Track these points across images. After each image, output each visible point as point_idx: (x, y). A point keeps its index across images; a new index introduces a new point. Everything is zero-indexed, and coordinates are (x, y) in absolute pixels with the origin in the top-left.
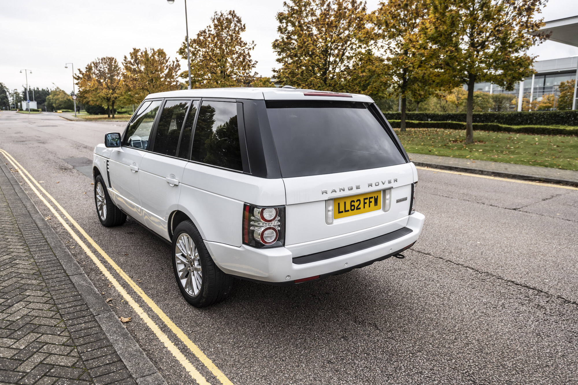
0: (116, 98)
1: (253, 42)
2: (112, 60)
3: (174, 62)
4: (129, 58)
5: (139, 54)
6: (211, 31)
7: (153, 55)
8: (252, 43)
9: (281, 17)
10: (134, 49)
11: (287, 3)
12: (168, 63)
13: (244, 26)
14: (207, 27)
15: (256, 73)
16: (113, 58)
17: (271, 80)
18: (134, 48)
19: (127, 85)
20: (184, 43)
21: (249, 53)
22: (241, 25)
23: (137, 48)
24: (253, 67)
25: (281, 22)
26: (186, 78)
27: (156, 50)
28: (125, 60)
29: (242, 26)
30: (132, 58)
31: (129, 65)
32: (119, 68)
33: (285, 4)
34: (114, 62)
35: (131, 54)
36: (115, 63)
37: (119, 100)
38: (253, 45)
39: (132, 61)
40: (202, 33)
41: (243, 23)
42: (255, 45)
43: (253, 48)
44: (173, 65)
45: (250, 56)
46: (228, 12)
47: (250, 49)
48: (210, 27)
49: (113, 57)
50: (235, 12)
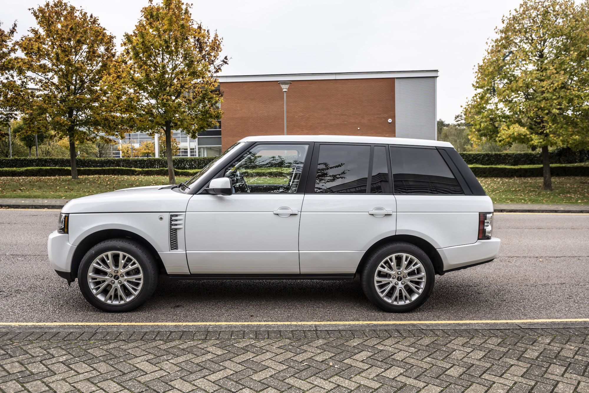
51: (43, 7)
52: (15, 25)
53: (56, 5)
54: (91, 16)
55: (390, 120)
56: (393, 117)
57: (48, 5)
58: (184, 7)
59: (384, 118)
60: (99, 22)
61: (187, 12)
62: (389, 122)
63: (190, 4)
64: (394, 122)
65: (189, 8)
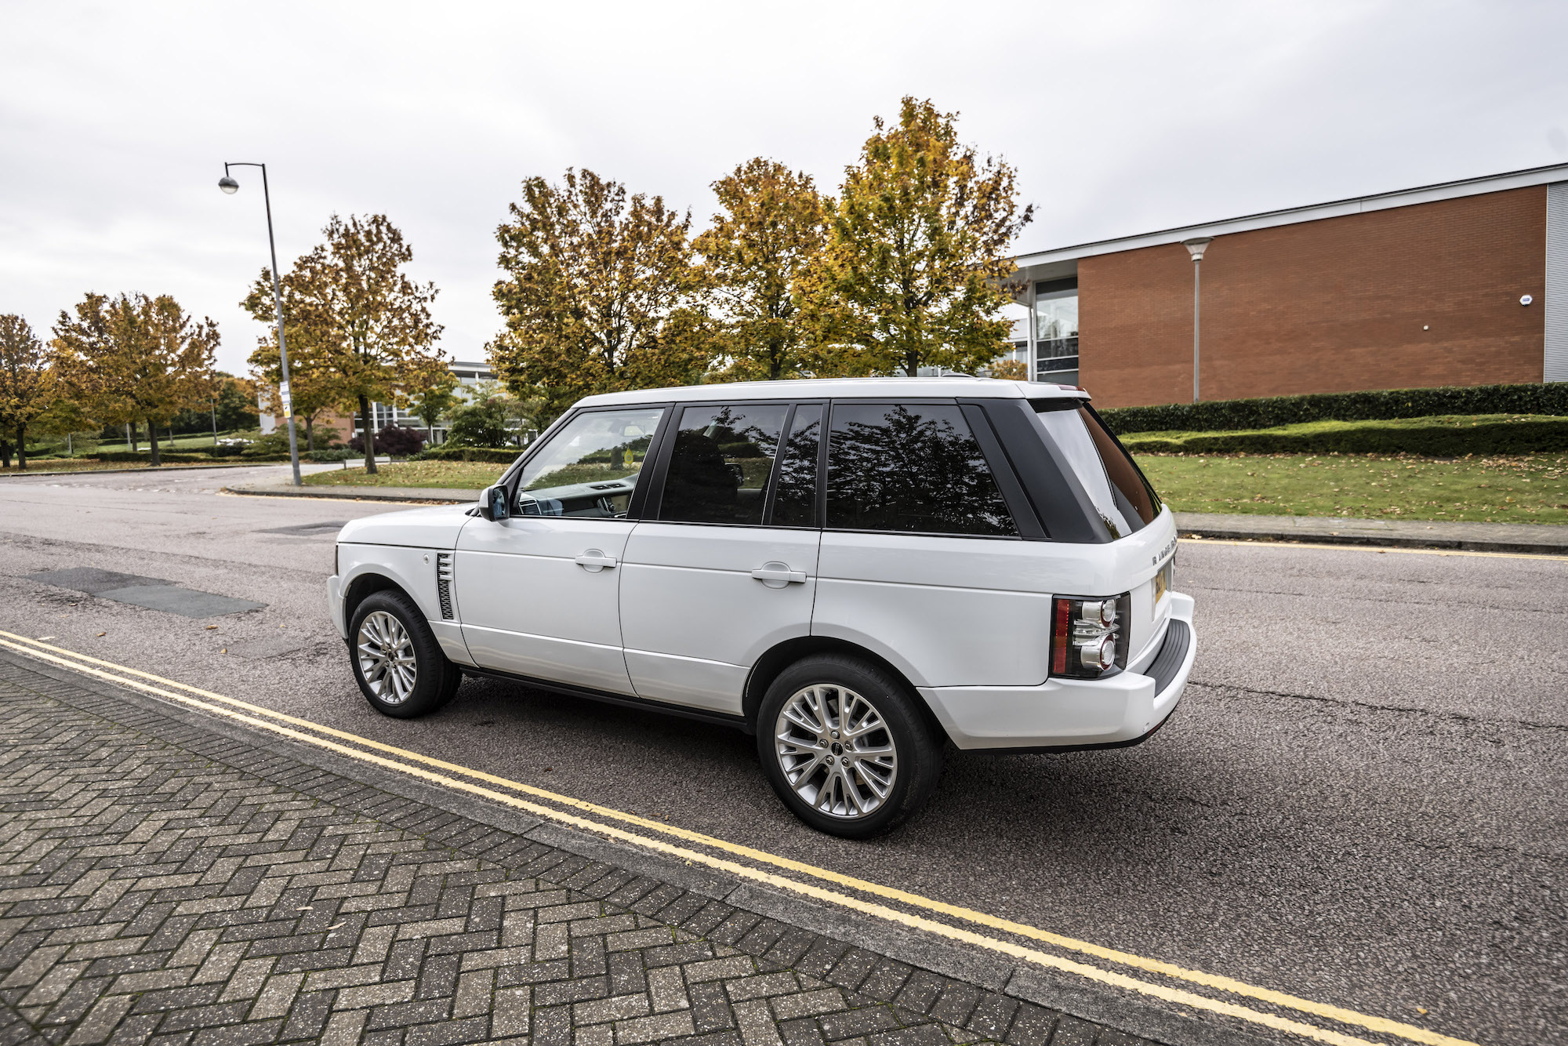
0: (30, 416)
1: (431, 284)
2: (13, 323)
3: (200, 327)
4: (75, 318)
5: (106, 307)
6: (325, 258)
7: (146, 312)
8: (428, 286)
9: (506, 235)
10: (90, 297)
11: (518, 206)
12: (187, 330)
13: (408, 249)
14: (316, 249)
15: (441, 353)
16: (17, 318)
17: (450, 368)
18: (89, 292)
19: (71, 384)
20: (259, 283)
21: (423, 310)
22: (401, 246)
23: (98, 293)
24: (435, 338)
25: (506, 244)
26: (268, 364)
27: (152, 299)
28: (63, 323)
29: (404, 250)
30: (84, 316)
31: (74, 334)
32: (35, 343)
33: (513, 207)
34: (17, 327)
35: (80, 308)
36: (22, 328)
37: (39, 422)
38: (432, 292)
39: (85, 325)
40: (305, 262)
41: (405, 243)
42: (437, 291)
43: (433, 298)
44: (200, 335)
45: (428, 316)
46: (370, 218)
47: (425, 299)
48: (323, 250)
49: (15, 314)
50: (388, 220)
51: (732, 175)
52: (689, 215)
53: (751, 168)
54: (801, 176)
55: (1526, 299)
56: (1539, 291)
57: (739, 170)
58: (942, 121)
59: (1507, 294)
60: (813, 183)
61: (948, 132)
62: (1523, 303)
63: (954, 114)
64: (1539, 305)
65: (952, 123)
